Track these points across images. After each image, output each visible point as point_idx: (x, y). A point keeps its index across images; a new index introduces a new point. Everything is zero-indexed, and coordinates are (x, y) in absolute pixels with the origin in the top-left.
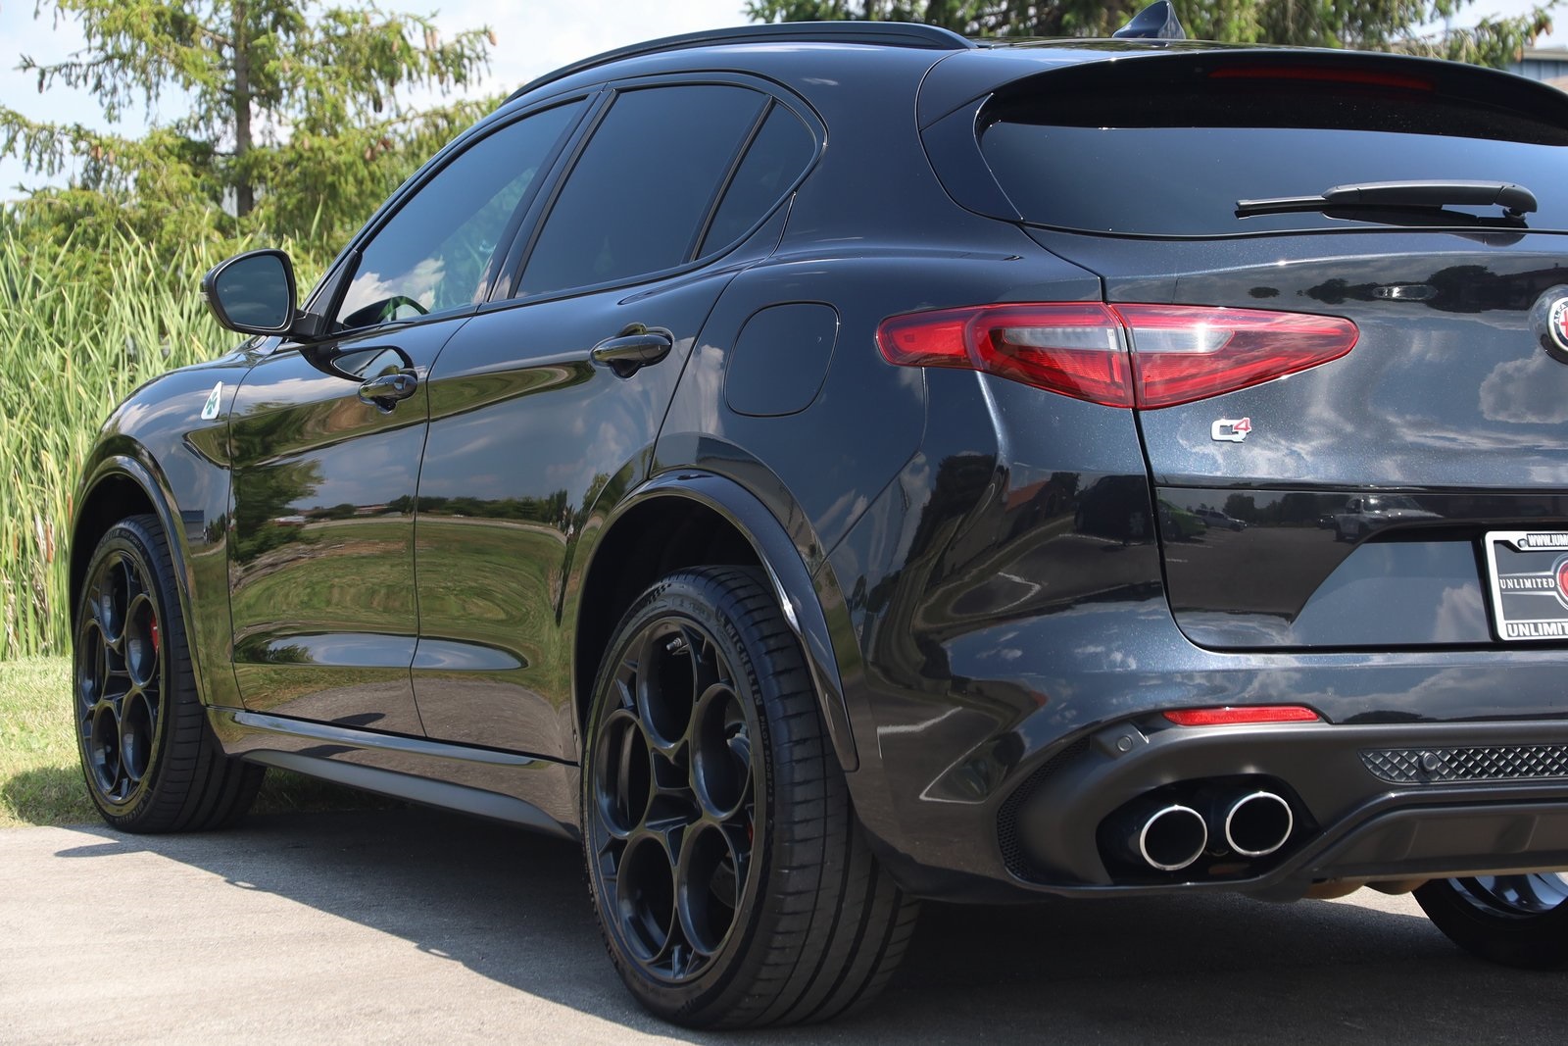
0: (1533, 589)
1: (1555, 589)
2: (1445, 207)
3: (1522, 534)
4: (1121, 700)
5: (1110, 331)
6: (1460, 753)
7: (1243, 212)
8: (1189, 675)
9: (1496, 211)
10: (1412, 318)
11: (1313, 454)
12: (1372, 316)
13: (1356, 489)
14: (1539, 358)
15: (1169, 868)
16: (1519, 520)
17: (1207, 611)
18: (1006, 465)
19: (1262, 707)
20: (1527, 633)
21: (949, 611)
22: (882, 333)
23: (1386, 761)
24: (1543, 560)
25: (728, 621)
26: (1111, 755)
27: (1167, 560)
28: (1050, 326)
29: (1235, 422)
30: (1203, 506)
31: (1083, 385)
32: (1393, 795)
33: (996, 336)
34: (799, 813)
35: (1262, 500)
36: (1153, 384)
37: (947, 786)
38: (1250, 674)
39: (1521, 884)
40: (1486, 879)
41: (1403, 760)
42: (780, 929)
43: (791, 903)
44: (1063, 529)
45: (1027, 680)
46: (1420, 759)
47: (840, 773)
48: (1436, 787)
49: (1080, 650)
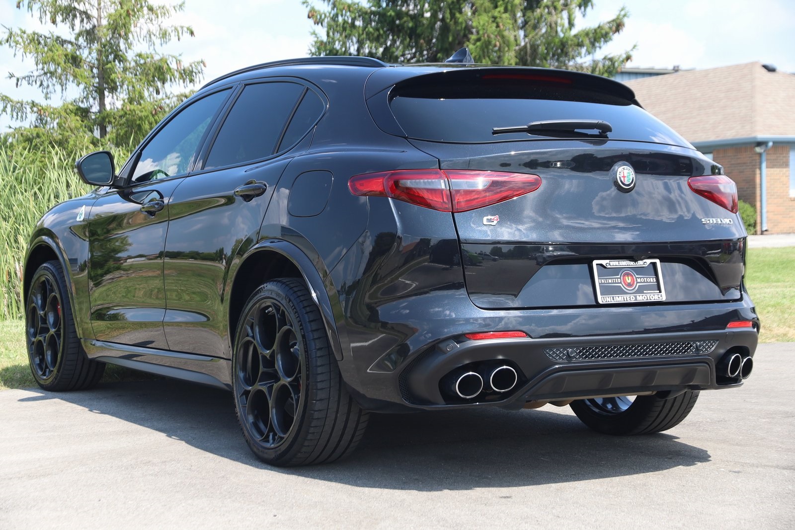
0: (612, 283)
1: (621, 283)
2: (576, 130)
3: (608, 261)
4: (449, 329)
5: (442, 181)
6: (583, 349)
7: (495, 132)
8: (476, 319)
9: (596, 132)
10: (565, 175)
11: (526, 229)
12: (550, 174)
13: (542, 243)
14: (613, 191)
15: (468, 397)
16: (606, 255)
17: (483, 293)
18: (401, 236)
19: (505, 332)
20: (610, 301)
21: (379, 295)
22: (350, 182)
23: (554, 353)
24: (616, 271)
25: (290, 300)
26: (444, 352)
27: (466, 273)
28: (418, 179)
29: (492, 217)
30: (481, 252)
31: (433, 204)
32: (557, 366)
33: (396, 183)
34: (319, 378)
35: (505, 249)
36: (460, 202)
37: (379, 366)
38: (501, 319)
39: (613, 401)
40: (599, 399)
41: (561, 352)
42: (312, 425)
43: (316, 415)
44: (425, 261)
45: (411, 323)
46: (568, 352)
47: (336, 361)
48: (574, 363)
49: (432, 310)
